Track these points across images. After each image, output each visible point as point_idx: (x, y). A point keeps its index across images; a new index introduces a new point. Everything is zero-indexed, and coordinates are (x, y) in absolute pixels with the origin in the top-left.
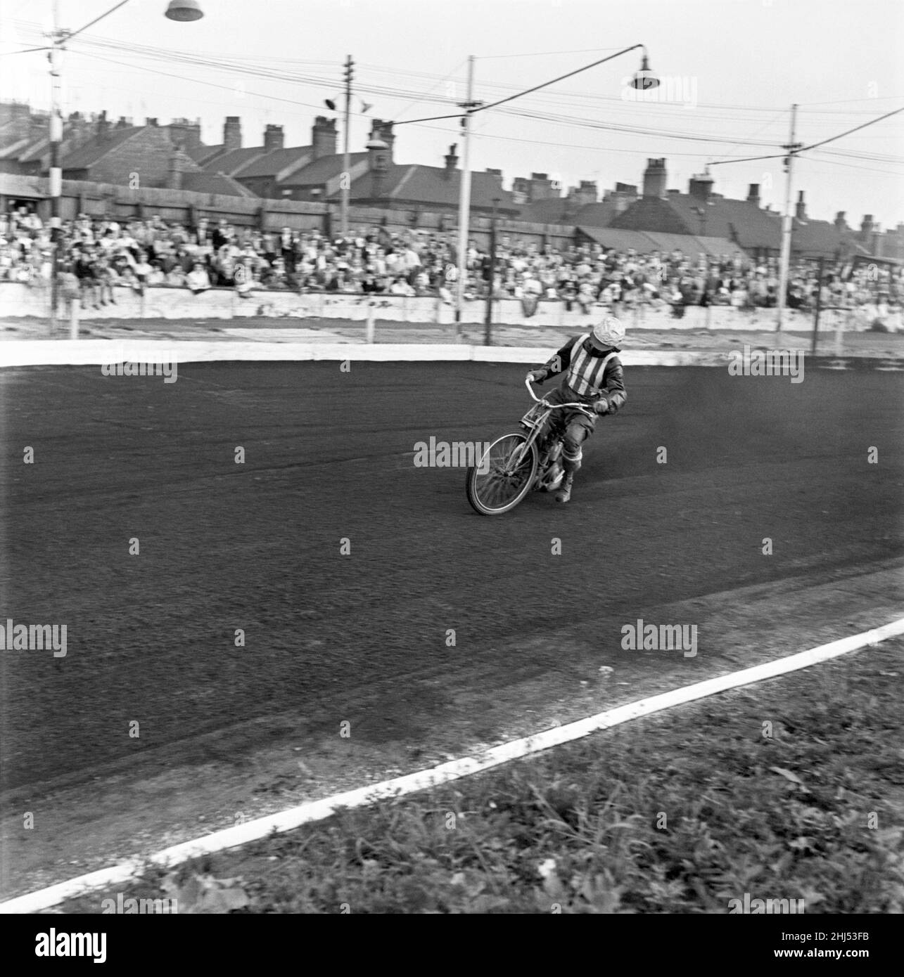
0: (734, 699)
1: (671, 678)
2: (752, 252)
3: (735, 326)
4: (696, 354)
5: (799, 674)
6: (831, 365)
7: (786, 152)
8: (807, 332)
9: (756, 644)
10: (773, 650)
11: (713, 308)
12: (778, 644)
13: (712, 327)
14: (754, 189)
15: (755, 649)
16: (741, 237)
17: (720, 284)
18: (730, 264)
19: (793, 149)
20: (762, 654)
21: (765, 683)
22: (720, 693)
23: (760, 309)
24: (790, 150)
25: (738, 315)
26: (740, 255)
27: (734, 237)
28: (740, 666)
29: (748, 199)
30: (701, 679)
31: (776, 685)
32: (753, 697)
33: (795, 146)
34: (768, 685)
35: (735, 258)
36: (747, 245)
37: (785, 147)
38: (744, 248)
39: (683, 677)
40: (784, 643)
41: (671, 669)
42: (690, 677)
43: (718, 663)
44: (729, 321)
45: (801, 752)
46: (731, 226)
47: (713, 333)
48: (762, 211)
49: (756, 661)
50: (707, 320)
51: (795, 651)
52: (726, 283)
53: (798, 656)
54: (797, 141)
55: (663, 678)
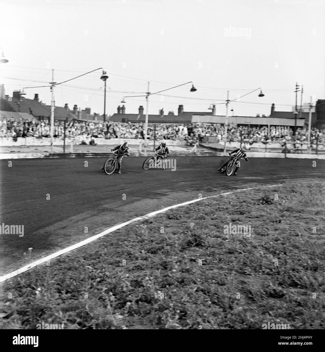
0: (64, 256)
1: (44, 254)
2: (38, 118)
3: (36, 144)
4: (24, 154)
5: (81, 248)
6: (70, 156)
7: (51, 85)
8: (61, 145)
9: (67, 241)
10: (72, 242)
11: (27, 138)
12: (73, 240)
13: (27, 145)
14: (36, 96)
15: (67, 243)
16: (33, 112)
17: (28, 129)
18: (31, 122)
19: (53, 84)
20: (70, 244)
21: (72, 251)
22: (60, 256)
23: (43, 138)
24: (52, 84)
25: (36, 140)
26: (34, 119)
27: (31, 113)
28: (63, 248)
29: (34, 99)
30: (53, 253)
31: (76, 251)
32: (69, 255)
33: (54, 83)
34: (73, 252)
35: (33, 120)
36: (36, 115)
37: (50, 83)
38: (35, 116)
39: (48, 253)
40: (75, 240)
41: (43, 251)
42: (50, 253)
43: (57, 248)
44: (33, 142)
45: (90, 263)
46: (30, 109)
47: (28, 147)
48: (39, 103)
49: (68, 246)
50: (26, 142)
51: (79, 242)
52: (31, 129)
53: (80, 243)
54: (54, 81)
55: (41, 254)
